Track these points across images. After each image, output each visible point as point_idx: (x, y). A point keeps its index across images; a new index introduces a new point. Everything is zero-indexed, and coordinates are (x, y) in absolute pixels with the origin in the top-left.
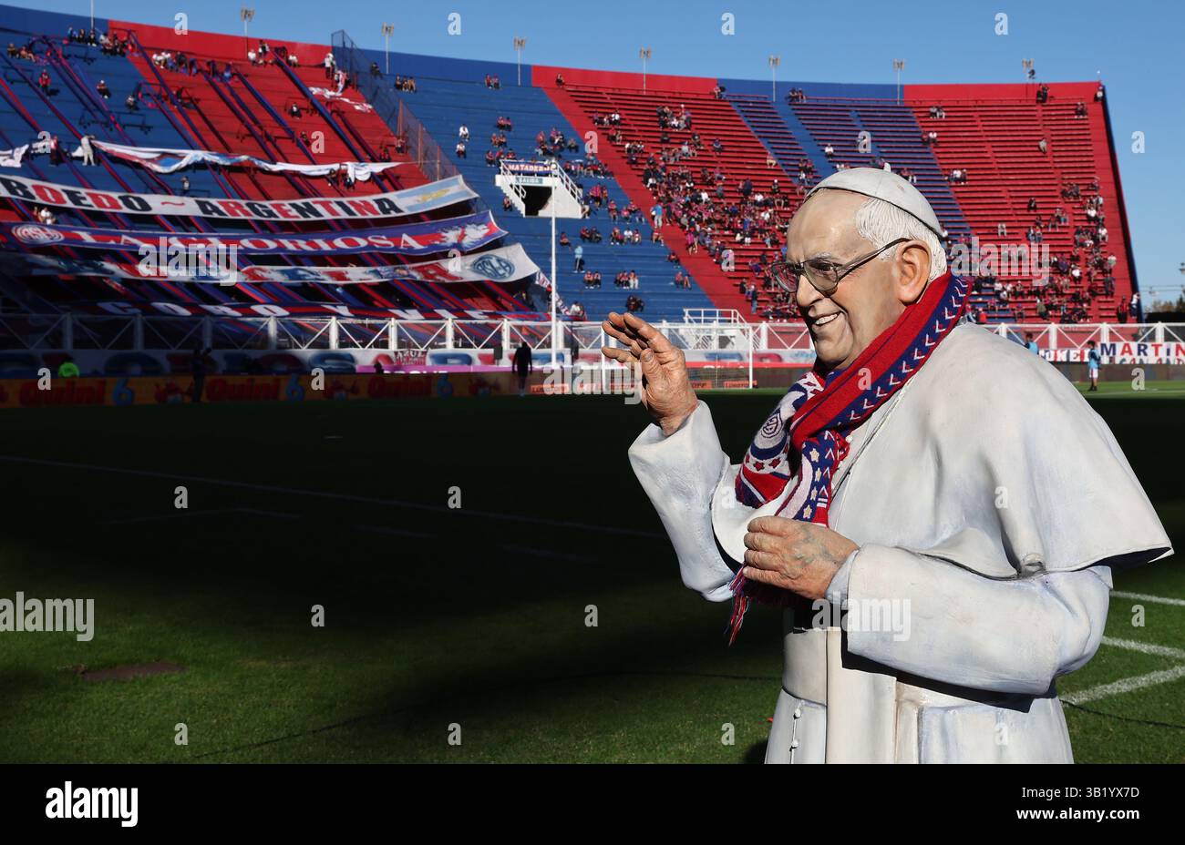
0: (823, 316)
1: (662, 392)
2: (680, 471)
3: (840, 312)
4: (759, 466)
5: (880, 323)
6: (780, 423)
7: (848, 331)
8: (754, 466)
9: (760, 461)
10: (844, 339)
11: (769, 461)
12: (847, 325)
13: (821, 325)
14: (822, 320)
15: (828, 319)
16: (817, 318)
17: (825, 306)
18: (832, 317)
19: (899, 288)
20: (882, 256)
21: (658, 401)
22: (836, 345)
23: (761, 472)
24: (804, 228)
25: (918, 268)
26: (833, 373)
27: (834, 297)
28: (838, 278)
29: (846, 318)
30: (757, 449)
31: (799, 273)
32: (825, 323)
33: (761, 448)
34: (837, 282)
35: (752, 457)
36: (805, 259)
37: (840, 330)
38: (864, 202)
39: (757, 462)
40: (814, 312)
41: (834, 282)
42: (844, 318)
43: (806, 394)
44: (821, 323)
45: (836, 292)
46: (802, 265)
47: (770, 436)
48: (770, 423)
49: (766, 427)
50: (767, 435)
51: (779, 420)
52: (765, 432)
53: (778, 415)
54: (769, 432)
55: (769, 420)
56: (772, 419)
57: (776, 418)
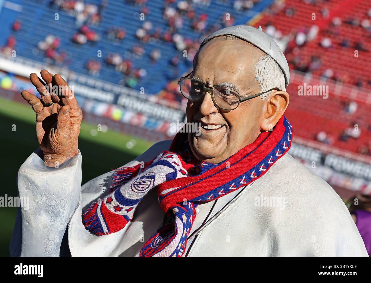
0: (212, 124)
1: (65, 138)
2: (58, 197)
3: (225, 125)
4: (117, 209)
5: (246, 140)
6: (152, 186)
7: (225, 139)
8: (114, 207)
9: (121, 206)
10: (221, 145)
11: (127, 207)
12: (226, 136)
13: (207, 130)
14: (210, 127)
15: (214, 127)
16: (207, 125)
17: (217, 118)
18: (218, 127)
19: (263, 120)
20: (263, 96)
21: (60, 143)
22: (214, 147)
23: (118, 213)
24: (219, 60)
25: (278, 109)
26: (207, 165)
27: (226, 114)
28: (232, 103)
29: (228, 131)
30: (123, 197)
31: (207, 91)
32: (211, 130)
33: (126, 197)
34: (231, 105)
35: (116, 201)
36: (214, 83)
37: (220, 137)
38: (262, 56)
39: (118, 206)
40: (207, 120)
41: (229, 104)
42: (226, 130)
43: (176, 171)
44: (208, 128)
45: (228, 111)
46: (210, 86)
47: (139, 192)
48: (142, 183)
49: (137, 185)
50: (137, 191)
51: (152, 184)
52: (135, 188)
53: (153, 180)
54: (139, 189)
55: (142, 181)
56: (146, 181)
57: (151, 182)
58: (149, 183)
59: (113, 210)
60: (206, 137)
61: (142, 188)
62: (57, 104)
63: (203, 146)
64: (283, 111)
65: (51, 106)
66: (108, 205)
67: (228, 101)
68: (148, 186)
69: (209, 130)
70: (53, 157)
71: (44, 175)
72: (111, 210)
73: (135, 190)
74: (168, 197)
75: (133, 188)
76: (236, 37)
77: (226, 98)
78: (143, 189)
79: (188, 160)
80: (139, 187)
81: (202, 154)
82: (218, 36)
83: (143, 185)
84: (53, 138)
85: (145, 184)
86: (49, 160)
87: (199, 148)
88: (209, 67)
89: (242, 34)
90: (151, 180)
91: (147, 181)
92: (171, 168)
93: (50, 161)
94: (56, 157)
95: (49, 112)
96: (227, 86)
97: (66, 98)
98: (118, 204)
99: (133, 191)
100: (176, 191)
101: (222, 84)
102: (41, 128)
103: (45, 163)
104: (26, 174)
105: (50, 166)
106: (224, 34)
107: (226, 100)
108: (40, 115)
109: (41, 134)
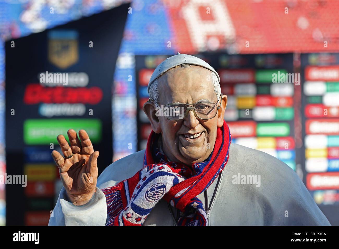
0: (197, 133)
3: (204, 131)
4: (138, 219)
7: (206, 142)
8: (135, 219)
9: (141, 216)
11: (145, 216)
12: (206, 139)
13: (194, 138)
14: (195, 136)
16: (193, 135)
17: (199, 128)
19: (218, 120)
23: (138, 223)
24: (190, 84)
26: (200, 164)
27: (206, 123)
28: (207, 113)
29: (207, 135)
30: (143, 209)
31: (190, 110)
32: (197, 137)
33: (145, 208)
34: (207, 115)
35: (136, 214)
36: (193, 102)
37: (203, 141)
38: (211, 74)
39: (139, 217)
40: (193, 131)
41: (205, 115)
42: (205, 135)
43: (176, 177)
44: (194, 137)
45: (206, 120)
46: (190, 106)
47: (156, 201)
48: (156, 194)
49: (152, 196)
50: (154, 201)
51: (165, 192)
52: (151, 199)
53: (164, 189)
54: (155, 199)
55: (155, 192)
56: (158, 191)
57: (163, 190)
58: (162, 192)
59: (134, 222)
60: (195, 144)
61: (157, 197)
62: (77, 154)
63: (194, 152)
64: (224, 109)
65: (72, 157)
66: (129, 220)
67: (204, 113)
68: (162, 194)
69: (195, 138)
70: (83, 197)
71: (87, 212)
72: (133, 223)
73: (152, 201)
74: (183, 197)
75: (149, 199)
76: (189, 64)
77: (202, 111)
78: (159, 198)
79: (175, 166)
80: (155, 198)
81: (193, 158)
82: (174, 67)
83: (158, 194)
84: (87, 181)
85: (159, 193)
86: (78, 200)
87: (191, 154)
88: (184, 91)
89: (192, 61)
90: (163, 189)
91: (160, 191)
92: (171, 175)
93: (80, 200)
94: (86, 196)
95: (71, 162)
96: (203, 102)
97: (87, 147)
98: (139, 215)
99: (150, 202)
100: (189, 191)
101: (199, 101)
102: (67, 177)
103: (75, 204)
104: (73, 216)
105: (80, 205)
106: (179, 64)
107: (202, 113)
108: (64, 167)
109: (70, 181)
